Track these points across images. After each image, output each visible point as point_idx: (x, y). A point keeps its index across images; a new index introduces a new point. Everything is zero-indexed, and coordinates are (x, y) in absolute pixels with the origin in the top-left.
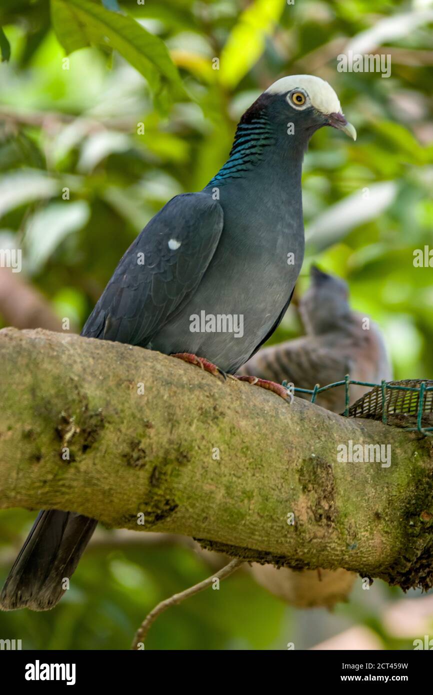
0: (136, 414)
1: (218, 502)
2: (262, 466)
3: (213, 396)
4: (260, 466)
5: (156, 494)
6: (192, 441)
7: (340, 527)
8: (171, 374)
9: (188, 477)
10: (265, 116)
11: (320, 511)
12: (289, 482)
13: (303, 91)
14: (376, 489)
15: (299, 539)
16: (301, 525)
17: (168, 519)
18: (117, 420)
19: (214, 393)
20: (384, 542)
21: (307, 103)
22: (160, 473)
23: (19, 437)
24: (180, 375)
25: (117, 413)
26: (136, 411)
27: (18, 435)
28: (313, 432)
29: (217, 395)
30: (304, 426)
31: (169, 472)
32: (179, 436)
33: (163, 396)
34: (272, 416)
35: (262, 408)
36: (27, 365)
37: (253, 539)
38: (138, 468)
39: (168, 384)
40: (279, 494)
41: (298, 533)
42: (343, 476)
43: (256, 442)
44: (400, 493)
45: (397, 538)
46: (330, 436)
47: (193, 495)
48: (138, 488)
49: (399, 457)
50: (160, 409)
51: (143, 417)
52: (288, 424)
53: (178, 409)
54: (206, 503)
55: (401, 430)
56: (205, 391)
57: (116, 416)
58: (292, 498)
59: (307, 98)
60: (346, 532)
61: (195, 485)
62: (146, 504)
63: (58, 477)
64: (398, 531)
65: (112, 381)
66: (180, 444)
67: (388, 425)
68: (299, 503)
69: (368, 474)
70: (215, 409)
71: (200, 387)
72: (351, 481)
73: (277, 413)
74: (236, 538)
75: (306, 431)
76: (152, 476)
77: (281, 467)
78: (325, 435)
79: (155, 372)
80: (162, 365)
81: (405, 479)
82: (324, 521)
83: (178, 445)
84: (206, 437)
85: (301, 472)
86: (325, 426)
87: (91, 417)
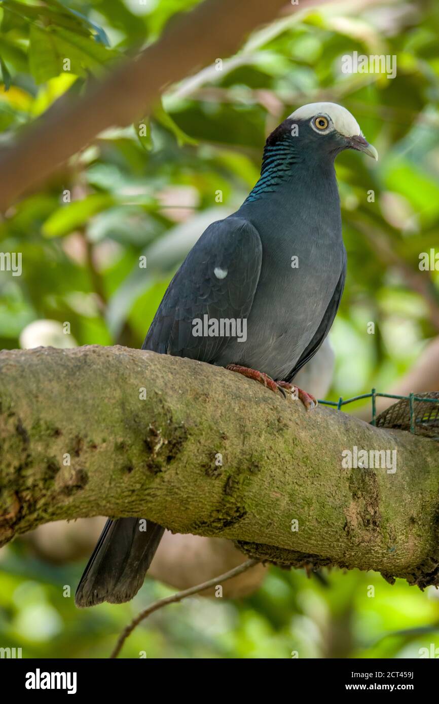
0: (213, 426)
1: (282, 508)
2: (320, 474)
3: (276, 409)
4: (318, 475)
5: (228, 502)
6: (262, 451)
7: (383, 531)
8: (239, 388)
9: (257, 485)
10: (289, 139)
11: (368, 517)
12: (341, 490)
13: (326, 116)
14: (411, 495)
15: (349, 543)
16: (353, 530)
17: (236, 525)
18: (197, 432)
19: (277, 405)
20: (417, 544)
21: (330, 127)
22: (234, 482)
23: (113, 449)
24: (246, 389)
25: (196, 426)
26: (212, 423)
27: (111, 447)
28: (357, 442)
29: (279, 408)
30: (350, 436)
31: (241, 481)
32: (250, 447)
33: (234, 409)
34: (324, 427)
35: (316, 420)
36: (116, 380)
37: (309, 543)
38: (214, 478)
39: (237, 397)
40: (333, 501)
41: (349, 537)
42: (383, 483)
43: (314, 452)
44: (432, 498)
45: (427, 541)
46: (372, 446)
47: (261, 503)
48: (213, 497)
49: (430, 465)
50: (232, 421)
51: (219, 428)
52: (337, 435)
53: (248, 421)
54: (272, 510)
55: (429, 439)
56: (269, 404)
57: (196, 428)
58: (344, 506)
59: (330, 122)
60: (388, 536)
61: (263, 493)
62: (218, 511)
63: (145, 487)
64: (428, 534)
65: (190, 395)
66: (252, 455)
67: (415, 434)
68: (350, 509)
69: (404, 481)
70: (279, 421)
71: (265, 400)
72: (390, 488)
73: (327, 424)
74: (293, 543)
75: (352, 441)
76: (227, 485)
77: (335, 475)
78: (367, 445)
79: (226, 386)
80: (230, 380)
81: (436, 485)
82: (371, 525)
83: (250, 456)
84: (273, 448)
85: (350, 479)
86: (366, 436)
87: (176, 429)
